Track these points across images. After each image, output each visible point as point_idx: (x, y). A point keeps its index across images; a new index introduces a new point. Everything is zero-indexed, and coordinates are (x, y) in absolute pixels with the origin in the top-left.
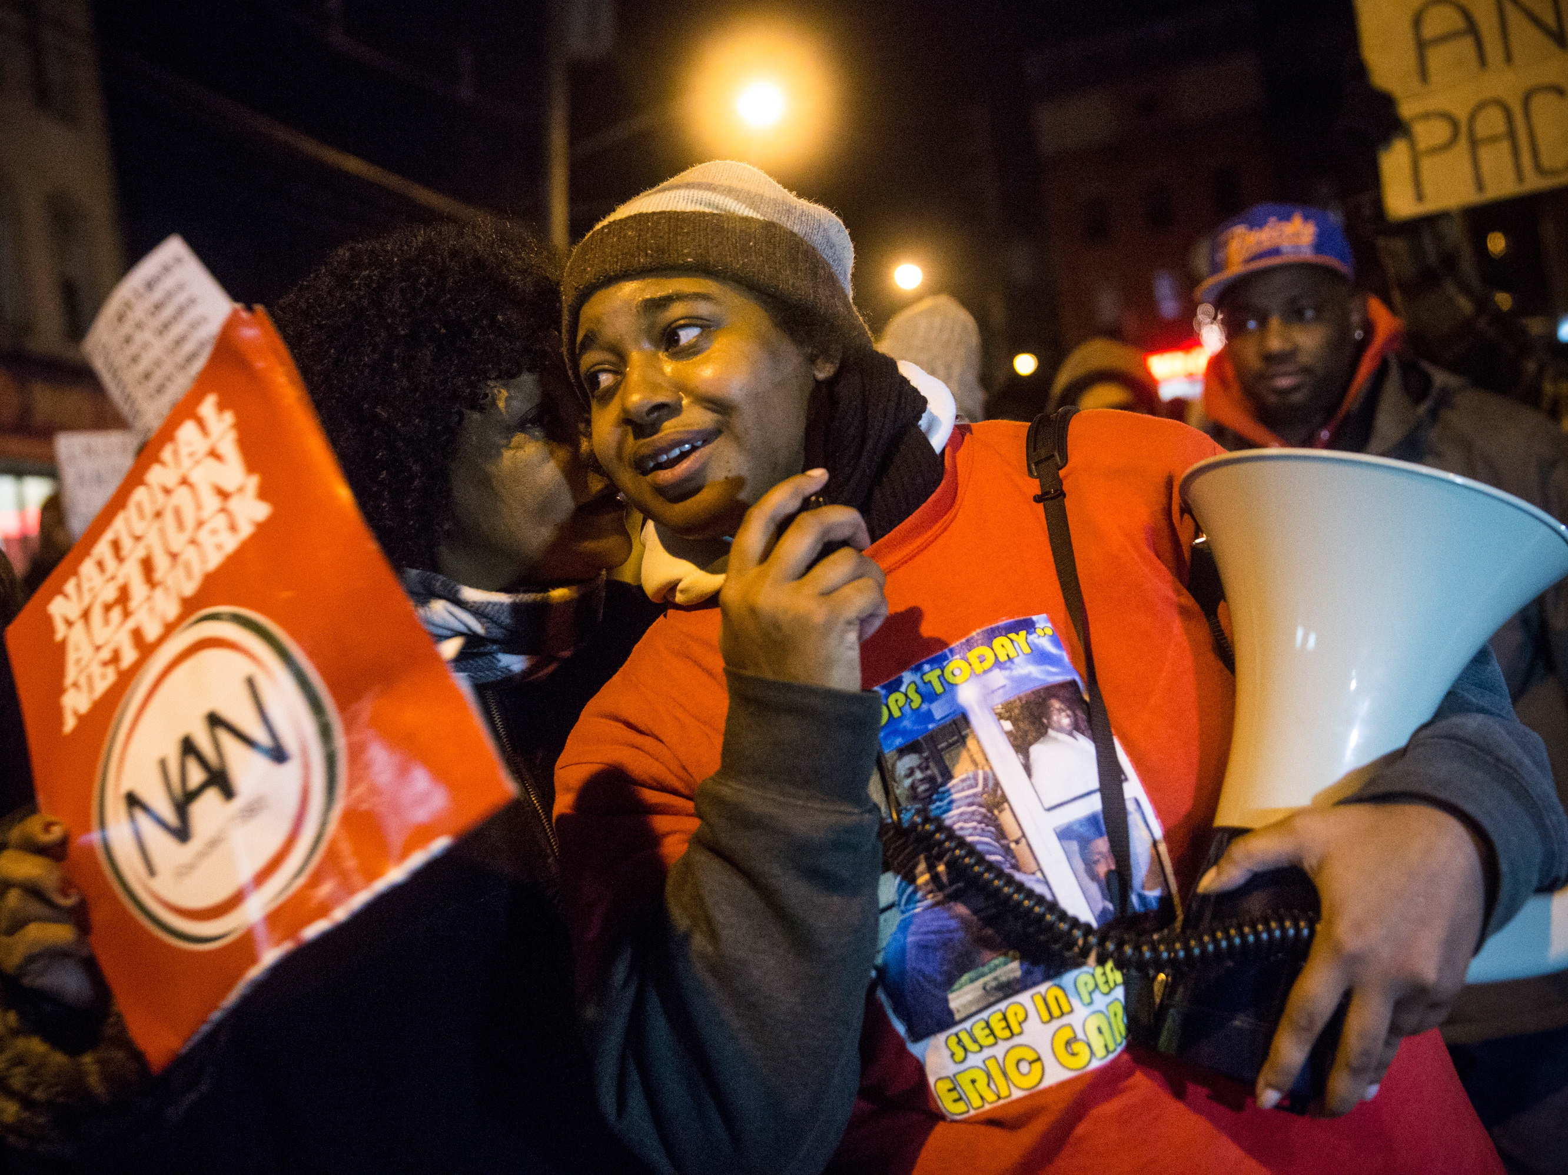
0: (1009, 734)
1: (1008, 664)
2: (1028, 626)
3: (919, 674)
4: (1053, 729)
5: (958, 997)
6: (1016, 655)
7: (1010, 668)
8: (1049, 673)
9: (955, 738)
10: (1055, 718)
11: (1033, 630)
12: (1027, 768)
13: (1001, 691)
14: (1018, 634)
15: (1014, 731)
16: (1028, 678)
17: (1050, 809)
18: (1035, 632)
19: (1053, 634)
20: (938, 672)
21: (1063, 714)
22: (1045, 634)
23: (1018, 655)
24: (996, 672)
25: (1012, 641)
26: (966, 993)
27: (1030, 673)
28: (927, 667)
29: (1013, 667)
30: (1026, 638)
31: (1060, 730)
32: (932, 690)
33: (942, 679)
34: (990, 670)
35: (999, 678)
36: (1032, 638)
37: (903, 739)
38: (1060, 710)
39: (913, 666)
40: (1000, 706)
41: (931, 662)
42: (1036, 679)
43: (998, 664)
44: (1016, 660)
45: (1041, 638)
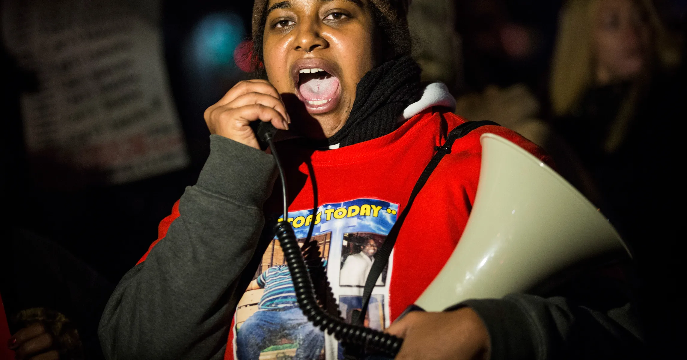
0: (344, 247)
1: (362, 217)
2: (385, 206)
3: (325, 209)
4: (364, 252)
5: (264, 355)
6: (369, 215)
7: (362, 219)
8: (379, 229)
9: (323, 242)
10: (367, 248)
11: (386, 208)
12: (342, 264)
13: (352, 228)
14: (376, 207)
15: (346, 247)
16: (367, 227)
17: (341, 286)
18: (386, 209)
19: (395, 214)
20: (333, 211)
21: (372, 248)
22: (391, 213)
23: (370, 216)
24: (356, 219)
25: (371, 208)
26: (268, 355)
27: (370, 225)
28: (329, 207)
29: (364, 219)
30: (380, 210)
31: (367, 253)
32: (326, 217)
33: (332, 214)
34: (354, 217)
35: (355, 222)
36: (383, 212)
37: (303, 235)
38: (372, 246)
39: (325, 204)
40: (347, 234)
41: (333, 205)
42: (371, 229)
43: (358, 216)
44: (367, 217)
45: (387, 213)
